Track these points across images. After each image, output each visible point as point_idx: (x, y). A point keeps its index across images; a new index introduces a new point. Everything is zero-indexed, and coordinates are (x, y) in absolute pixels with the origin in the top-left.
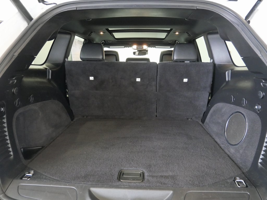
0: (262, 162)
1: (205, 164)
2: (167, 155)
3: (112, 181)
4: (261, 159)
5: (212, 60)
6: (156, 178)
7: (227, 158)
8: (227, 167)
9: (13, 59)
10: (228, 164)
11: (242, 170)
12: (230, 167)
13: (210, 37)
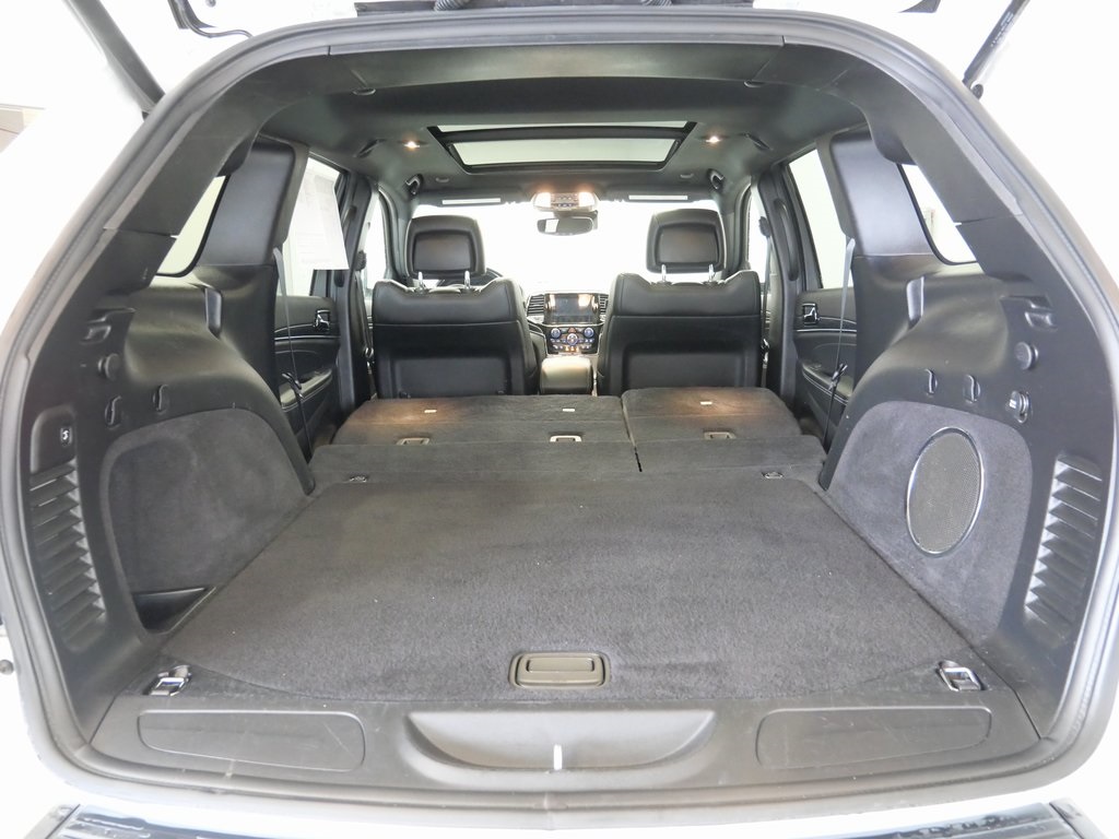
0: (1037, 601)
1: (832, 625)
2: (691, 599)
3: (488, 687)
4: (1036, 591)
5: (853, 244)
6: (652, 672)
7: (914, 600)
8: (912, 632)
9: (102, 246)
11: (969, 637)
12: (926, 629)
13: (841, 150)
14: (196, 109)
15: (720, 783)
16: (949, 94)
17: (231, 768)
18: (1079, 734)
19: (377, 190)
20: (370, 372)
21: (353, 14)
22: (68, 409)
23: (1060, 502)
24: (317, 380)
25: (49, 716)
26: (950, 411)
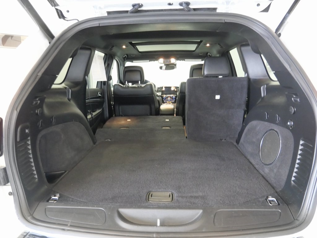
0: (295, 180)
1: (237, 185)
2: (198, 177)
3: (140, 202)
4: (294, 177)
5: (246, 75)
6: (186, 198)
7: (261, 178)
8: (260, 187)
9: (37, 80)
10: (262, 185)
11: (276, 189)
12: (264, 187)
13: (243, 49)
14: (64, 41)
15: (203, 231)
16: (271, 36)
17: (70, 223)
18: (305, 218)
19: (115, 58)
20: (113, 109)
21: (106, 15)
22: (28, 124)
23: (301, 152)
24: (98, 111)
25: (22, 208)
26: (272, 124)
